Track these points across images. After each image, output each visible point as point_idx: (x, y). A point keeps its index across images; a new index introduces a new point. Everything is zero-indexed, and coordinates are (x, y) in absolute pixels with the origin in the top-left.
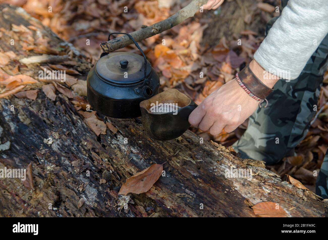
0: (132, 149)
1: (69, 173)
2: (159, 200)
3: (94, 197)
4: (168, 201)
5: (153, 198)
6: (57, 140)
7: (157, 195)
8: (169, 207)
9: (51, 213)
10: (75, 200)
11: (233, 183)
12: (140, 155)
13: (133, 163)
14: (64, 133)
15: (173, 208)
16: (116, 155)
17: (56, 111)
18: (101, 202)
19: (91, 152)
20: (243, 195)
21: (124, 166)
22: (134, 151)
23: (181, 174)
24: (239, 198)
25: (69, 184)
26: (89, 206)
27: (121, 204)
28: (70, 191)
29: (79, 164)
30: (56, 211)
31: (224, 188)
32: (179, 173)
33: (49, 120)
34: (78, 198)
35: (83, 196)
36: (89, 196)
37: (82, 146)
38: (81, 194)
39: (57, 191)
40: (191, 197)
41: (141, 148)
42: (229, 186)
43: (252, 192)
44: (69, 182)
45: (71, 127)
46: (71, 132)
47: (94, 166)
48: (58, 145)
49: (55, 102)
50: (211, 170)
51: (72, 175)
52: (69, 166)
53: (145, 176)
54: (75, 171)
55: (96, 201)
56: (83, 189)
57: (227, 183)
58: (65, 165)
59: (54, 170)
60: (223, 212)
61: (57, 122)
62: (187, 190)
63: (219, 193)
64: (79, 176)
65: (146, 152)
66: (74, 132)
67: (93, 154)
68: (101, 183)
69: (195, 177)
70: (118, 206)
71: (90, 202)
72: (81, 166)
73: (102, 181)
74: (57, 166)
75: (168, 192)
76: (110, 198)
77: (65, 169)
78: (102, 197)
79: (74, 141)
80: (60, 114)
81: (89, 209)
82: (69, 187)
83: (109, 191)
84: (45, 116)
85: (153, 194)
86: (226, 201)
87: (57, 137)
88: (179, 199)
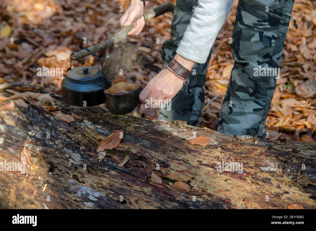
0: (97, 126)
1: (55, 149)
2: (126, 150)
3: (79, 158)
4: (133, 149)
5: (122, 150)
6: (38, 131)
7: (124, 147)
8: (134, 152)
9: (48, 175)
10: (65, 163)
11: (172, 132)
12: (104, 129)
13: (100, 133)
14: (42, 126)
15: (137, 152)
16: (86, 132)
17: (32, 113)
18: (85, 160)
19: (67, 134)
20: (181, 137)
21: (95, 136)
22: (98, 127)
23: (136, 134)
24: (179, 139)
25: (57, 155)
26: (77, 165)
27: (100, 158)
28: (59, 160)
29: (61, 142)
30: (52, 174)
31: (167, 136)
32: (134, 133)
33: (28, 120)
34: (67, 162)
35: (71, 160)
36: (75, 159)
37: (59, 131)
38: (68, 159)
39: (49, 162)
40: (147, 144)
41: (102, 125)
42: (170, 134)
43: (186, 134)
44: (57, 154)
45: (46, 122)
46: (48, 124)
47: (73, 141)
48: (40, 134)
49: (29, 109)
50: (155, 128)
51: (57, 150)
52: (54, 145)
53: (112, 139)
54: (60, 146)
55: (81, 161)
56: (69, 156)
57: (168, 133)
58: (51, 145)
59: (42, 150)
60: (171, 147)
61: (35, 120)
62: (143, 141)
63: (165, 139)
64: (63, 149)
65: (107, 126)
66: (50, 124)
67: (69, 134)
68: (81, 149)
69: (147, 134)
70: (98, 160)
71: (77, 162)
72: (63, 143)
73: (82, 148)
74: (44, 147)
75: (131, 144)
76: (91, 156)
77: (51, 147)
78: (85, 157)
79: (51, 130)
80: (35, 115)
81: (78, 167)
82: (57, 157)
83: (88, 152)
84: (25, 117)
85: (121, 148)
86: (171, 142)
87: (38, 130)
88: (140, 147)
